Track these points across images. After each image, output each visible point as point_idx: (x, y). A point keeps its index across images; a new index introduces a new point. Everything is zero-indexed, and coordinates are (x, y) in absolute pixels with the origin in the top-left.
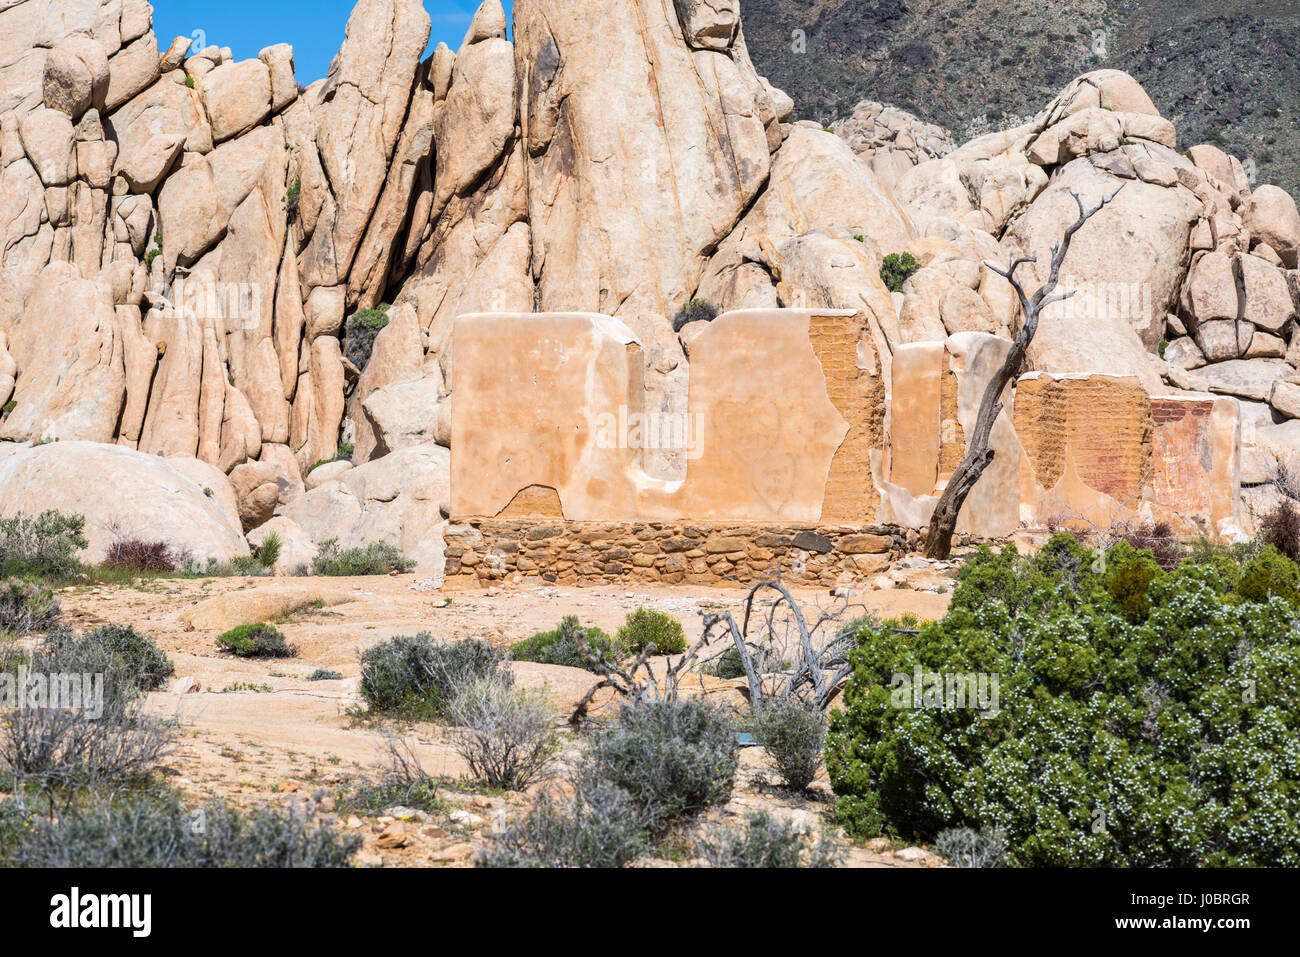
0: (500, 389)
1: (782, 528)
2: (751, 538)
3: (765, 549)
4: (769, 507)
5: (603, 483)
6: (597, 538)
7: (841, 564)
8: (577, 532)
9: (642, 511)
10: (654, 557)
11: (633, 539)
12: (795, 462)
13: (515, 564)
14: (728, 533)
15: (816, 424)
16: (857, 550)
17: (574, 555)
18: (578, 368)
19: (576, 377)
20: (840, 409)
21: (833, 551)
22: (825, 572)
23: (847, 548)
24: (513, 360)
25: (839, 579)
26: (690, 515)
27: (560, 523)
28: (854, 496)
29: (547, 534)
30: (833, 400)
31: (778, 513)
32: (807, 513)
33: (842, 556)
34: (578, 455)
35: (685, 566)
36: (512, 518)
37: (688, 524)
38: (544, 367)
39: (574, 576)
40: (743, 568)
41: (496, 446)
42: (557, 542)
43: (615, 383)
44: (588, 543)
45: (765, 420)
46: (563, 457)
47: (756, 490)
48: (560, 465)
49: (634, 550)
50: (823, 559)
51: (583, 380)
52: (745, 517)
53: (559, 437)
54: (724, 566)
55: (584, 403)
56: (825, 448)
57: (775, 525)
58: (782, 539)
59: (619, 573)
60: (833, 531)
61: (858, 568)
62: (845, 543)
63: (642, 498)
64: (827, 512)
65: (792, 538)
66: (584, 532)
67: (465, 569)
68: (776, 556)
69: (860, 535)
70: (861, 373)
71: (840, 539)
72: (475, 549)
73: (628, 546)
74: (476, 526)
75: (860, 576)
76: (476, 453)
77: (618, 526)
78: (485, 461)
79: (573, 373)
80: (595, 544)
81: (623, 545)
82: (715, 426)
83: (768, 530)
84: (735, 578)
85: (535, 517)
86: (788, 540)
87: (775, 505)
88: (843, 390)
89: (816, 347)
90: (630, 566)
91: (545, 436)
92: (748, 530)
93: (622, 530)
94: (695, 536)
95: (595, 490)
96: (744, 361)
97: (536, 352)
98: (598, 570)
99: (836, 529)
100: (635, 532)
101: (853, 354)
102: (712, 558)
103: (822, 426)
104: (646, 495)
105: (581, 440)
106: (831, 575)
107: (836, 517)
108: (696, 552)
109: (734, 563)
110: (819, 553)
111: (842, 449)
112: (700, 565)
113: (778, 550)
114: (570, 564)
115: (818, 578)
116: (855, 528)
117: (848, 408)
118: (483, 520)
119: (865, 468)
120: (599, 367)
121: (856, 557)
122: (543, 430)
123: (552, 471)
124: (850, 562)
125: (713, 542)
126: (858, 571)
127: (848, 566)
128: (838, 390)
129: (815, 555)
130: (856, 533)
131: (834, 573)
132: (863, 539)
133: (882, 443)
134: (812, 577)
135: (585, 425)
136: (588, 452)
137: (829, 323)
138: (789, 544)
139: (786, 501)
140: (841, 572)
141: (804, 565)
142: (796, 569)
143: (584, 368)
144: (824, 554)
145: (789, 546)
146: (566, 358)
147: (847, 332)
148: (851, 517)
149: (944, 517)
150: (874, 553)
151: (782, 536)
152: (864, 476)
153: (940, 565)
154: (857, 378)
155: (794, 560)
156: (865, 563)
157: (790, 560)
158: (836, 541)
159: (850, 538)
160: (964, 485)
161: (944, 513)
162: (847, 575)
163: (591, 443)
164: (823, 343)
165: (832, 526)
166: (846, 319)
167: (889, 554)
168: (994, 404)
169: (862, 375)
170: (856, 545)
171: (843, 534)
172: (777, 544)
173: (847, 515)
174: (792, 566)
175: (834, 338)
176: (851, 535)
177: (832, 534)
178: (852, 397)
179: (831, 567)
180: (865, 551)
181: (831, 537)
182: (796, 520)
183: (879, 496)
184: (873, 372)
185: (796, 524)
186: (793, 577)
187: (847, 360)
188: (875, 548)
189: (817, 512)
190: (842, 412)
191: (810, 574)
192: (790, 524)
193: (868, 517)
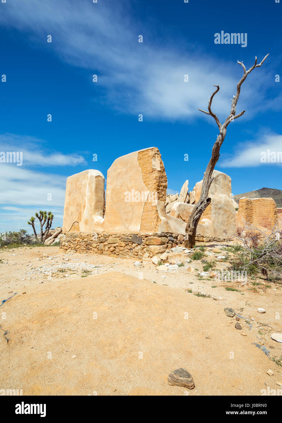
0: (72, 195)
1: (127, 234)
2: (120, 238)
3: (123, 242)
4: (125, 226)
5: (88, 220)
6: (85, 238)
7: (145, 250)
8: (81, 236)
9: (95, 229)
10: (96, 245)
11: (93, 238)
12: (133, 209)
13: (70, 246)
14: (113, 236)
16: (151, 244)
17: (80, 243)
18: (85, 185)
20: (146, 185)
21: (143, 244)
22: (140, 253)
23: (147, 243)
24: (75, 186)
25: (144, 256)
26: (106, 230)
27: (79, 233)
28: (151, 220)
29: (76, 237)
30: (144, 182)
31: (128, 228)
32: (135, 228)
33: (146, 246)
34: (84, 211)
35: (103, 248)
36: (71, 232)
37: (105, 233)
38: (80, 187)
39: (81, 250)
40: (117, 250)
41: (70, 211)
42: (78, 239)
43: (92, 188)
44: (83, 240)
46: (81, 213)
47: (122, 220)
48: (80, 215)
49: (92, 242)
50: (139, 247)
51: (86, 189)
52: (119, 230)
53: (81, 207)
54: (112, 249)
55: (86, 196)
58: (127, 239)
59: (89, 250)
60: (143, 236)
61: (151, 251)
62: (147, 240)
64: (142, 228)
65: (131, 238)
66: (83, 236)
67: (63, 247)
68: (126, 245)
69: (152, 237)
70: (154, 170)
71: (145, 239)
72: (64, 241)
73: (92, 241)
74: (65, 234)
75: (151, 255)
76: (67, 213)
77: (90, 234)
78: (68, 216)
79: (84, 187)
80: (85, 240)
81: (90, 240)
82: (112, 198)
83: (124, 235)
84: (115, 254)
85: (75, 231)
86: (129, 239)
87: (127, 225)
88: (148, 178)
89: (140, 163)
90: (91, 248)
91: (78, 207)
92: (118, 235)
94: (106, 237)
95: (86, 223)
96: (120, 173)
97: (79, 183)
98: (85, 249)
99: (144, 234)
100: (94, 236)
101: (151, 163)
102: (110, 245)
104: (96, 223)
105: (84, 207)
106: (141, 254)
107: (145, 229)
108: (106, 243)
109: (115, 247)
110: (139, 244)
112: (107, 248)
113: (126, 243)
114: (80, 246)
115: (137, 255)
116: (150, 234)
117: (149, 184)
118: (66, 233)
119: (155, 208)
120: (89, 184)
121: (151, 246)
122: (78, 205)
123: (79, 217)
124: (148, 249)
125: (110, 240)
126: (151, 253)
127: (148, 251)
128: (146, 178)
129: (137, 245)
130: (151, 236)
131: (143, 253)
132: (153, 239)
133: (165, 199)
134: (136, 254)
135: (85, 203)
136: (85, 211)
137: (144, 154)
138: (130, 241)
139: (130, 224)
140: (145, 253)
141: (133, 249)
142: (131, 251)
143: (87, 185)
144: (140, 245)
145: (130, 242)
146: (83, 183)
147: (149, 155)
148: (150, 229)
149: (189, 229)
150: (157, 245)
151: (127, 237)
152: (154, 212)
153: (187, 251)
154: (152, 172)
155: (131, 247)
156: (153, 249)
157: (130, 247)
158: (144, 239)
159: (148, 238)
160: (197, 214)
161: (189, 227)
162: (147, 254)
163: (86, 208)
164: (142, 161)
165: (143, 233)
166: (149, 150)
167: (165, 246)
168: (210, 177)
169: (154, 171)
170: (150, 241)
171: (146, 237)
172: (126, 241)
173: (149, 229)
174: (131, 249)
175: (145, 159)
176: (149, 237)
177: (143, 237)
178: (150, 180)
179: (142, 251)
180: (154, 244)
181: (142, 238)
182: (132, 231)
183: (161, 220)
184: (159, 169)
185: (132, 233)
186: (131, 254)
187: (149, 165)
188: (157, 243)
189: (139, 228)
190: (147, 186)
191: (135, 253)
192: (130, 233)
193: (155, 229)
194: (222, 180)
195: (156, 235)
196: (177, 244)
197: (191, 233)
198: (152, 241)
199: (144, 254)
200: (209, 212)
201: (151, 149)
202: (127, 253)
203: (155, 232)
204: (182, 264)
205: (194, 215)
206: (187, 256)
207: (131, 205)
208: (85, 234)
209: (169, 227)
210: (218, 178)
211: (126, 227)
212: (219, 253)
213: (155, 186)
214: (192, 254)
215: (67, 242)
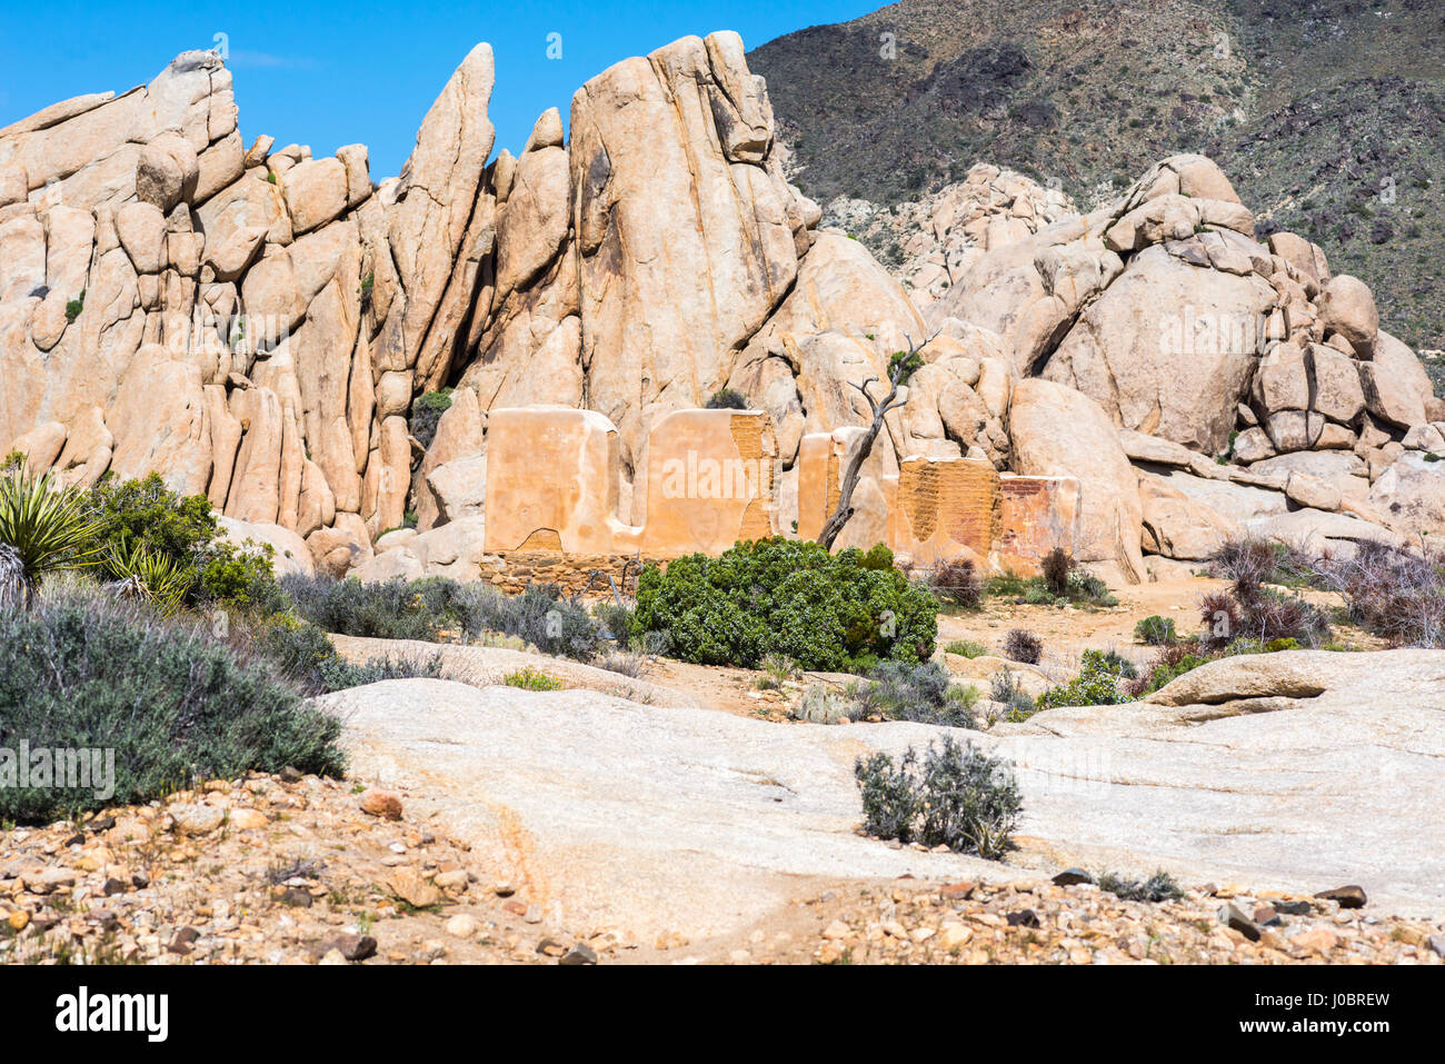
0: (520, 462)
4: (701, 545)
5: (590, 528)
6: (585, 565)
8: (571, 562)
9: (615, 547)
11: (610, 567)
12: (719, 515)
13: (528, 583)
18: (574, 448)
19: (572, 455)
24: (530, 441)
26: (648, 550)
27: (560, 555)
29: (551, 562)
31: (707, 549)
34: (573, 508)
36: (527, 552)
37: (647, 556)
38: (551, 447)
41: (516, 501)
42: (557, 568)
43: (598, 458)
44: (579, 569)
46: (562, 510)
47: (693, 534)
48: (560, 514)
49: (610, 574)
51: (577, 456)
52: (685, 552)
53: (561, 495)
55: (578, 472)
56: (739, 505)
63: (616, 538)
66: (576, 562)
70: (764, 454)
72: (500, 573)
73: (606, 572)
74: (502, 556)
76: (503, 506)
77: (599, 557)
78: (509, 512)
79: (571, 450)
80: (583, 570)
81: (603, 570)
85: (542, 551)
87: (706, 544)
89: (735, 436)
91: (551, 495)
93: (602, 560)
94: (651, 565)
95: (584, 532)
97: (546, 436)
100: (611, 561)
101: (760, 441)
104: (619, 536)
105: (575, 498)
111: (751, 506)
118: (507, 553)
119: (766, 519)
120: (589, 447)
122: (549, 490)
123: (555, 519)
135: (578, 488)
136: (580, 506)
137: (743, 419)
139: (713, 541)
143: (578, 448)
146: (566, 441)
147: (755, 425)
152: (766, 525)
154: (761, 457)
163: (582, 500)
164: (739, 434)
166: (755, 417)
169: (765, 456)
175: (746, 430)
184: (773, 453)
187: (755, 444)
201: (758, 415)
207: (715, 509)
208: (581, 560)
211: (703, 547)
215: (515, 575)
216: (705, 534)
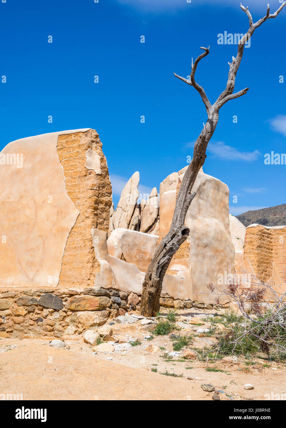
1: (32, 291)
2: (15, 299)
3: (22, 307)
4: (27, 276)
7: (68, 320)
12: (44, 243)
14: (2, 296)
15: (58, 212)
16: (79, 308)
20: (73, 199)
21: (64, 309)
22: (57, 326)
23: (73, 307)
25: (66, 331)
28: (81, 265)
30: (69, 193)
31: (32, 280)
32: (49, 280)
33: (69, 313)
40: (9, 322)
45: (28, 212)
47: (19, 263)
50: (56, 315)
52: (13, 284)
56: (63, 230)
57: (28, 289)
58: (32, 300)
60: (64, 293)
61: (80, 323)
62: (72, 302)
64: (63, 278)
65: (39, 298)
68: (29, 312)
69: (82, 296)
70: (88, 172)
71: (69, 299)
75: (80, 330)
83: (25, 293)
84: (3, 330)
86: (36, 301)
87: (31, 274)
88: (76, 185)
89: (61, 157)
92: (12, 294)
99: (66, 291)
101: (83, 158)
103: (62, 213)
106: (60, 328)
107: (68, 282)
109: (3, 318)
110: (55, 310)
111: (74, 230)
113: (30, 308)
115: (53, 330)
116: (79, 291)
117: (78, 199)
119: (88, 244)
121: (79, 314)
124: (74, 318)
126: (80, 325)
127: (73, 321)
128: (73, 186)
129: (52, 312)
130: (80, 295)
131: (63, 326)
132: (84, 299)
133: (107, 226)
134: (49, 329)
137: (69, 139)
138: (37, 303)
139: (37, 271)
140: (68, 325)
141: (44, 320)
142: (40, 323)
144: (58, 311)
145: (37, 306)
147: (81, 143)
148: (78, 282)
149: (150, 283)
150: (92, 311)
151: (32, 297)
152: (88, 250)
153: (145, 321)
154: (86, 176)
155: (39, 316)
156: (84, 318)
157: (36, 316)
158: (66, 301)
159: (75, 298)
160: (164, 256)
161: (150, 279)
162: (72, 328)
164: (65, 154)
165: (64, 289)
166: (81, 134)
167: (106, 312)
168: (189, 192)
169: (90, 174)
170: (78, 304)
171: (71, 295)
172: (29, 304)
173: (76, 281)
174: (37, 320)
175: (72, 149)
176: (76, 296)
177: (64, 296)
178: (81, 190)
179: (62, 322)
180: (85, 308)
181: (63, 298)
182: (42, 285)
183: (99, 265)
184: (99, 171)
185: (43, 288)
186: (38, 329)
187: (80, 163)
188: (92, 307)
189: (57, 279)
190: (75, 202)
191: (48, 327)
192: (38, 288)
193: (89, 282)
194: (212, 191)
195: (90, 292)
196: (126, 309)
197: (153, 290)
198: (83, 303)
199: (65, 327)
200: (185, 253)
201: (84, 133)
202: (31, 327)
203: (89, 287)
204: (137, 341)
205: (159, 258)
206: (146, 329)
207: (40, 236)
209: (113, 277)
210: (205, 187)
211: (28, 278)
212: (200, 325)
213: (91, 202)
214: (153, 325)
216: (31, 264)
